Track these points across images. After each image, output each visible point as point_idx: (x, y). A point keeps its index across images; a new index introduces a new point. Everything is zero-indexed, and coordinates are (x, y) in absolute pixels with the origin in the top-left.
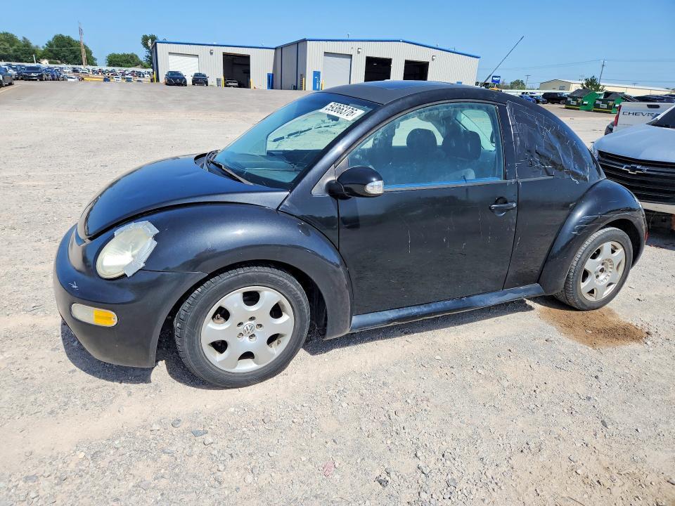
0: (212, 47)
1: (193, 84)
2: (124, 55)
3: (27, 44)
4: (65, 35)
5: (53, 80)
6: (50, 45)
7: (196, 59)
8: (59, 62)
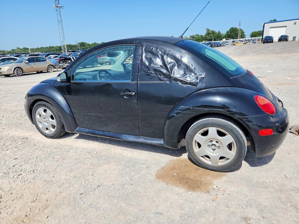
0: (296, 21)
1: (279, 41)
2: (259, 32)
3: (219, 33)
4: (234, 27)
5: (218, 47)
6: (228, 32)
7: (285, 28)
8: (230, 39)
